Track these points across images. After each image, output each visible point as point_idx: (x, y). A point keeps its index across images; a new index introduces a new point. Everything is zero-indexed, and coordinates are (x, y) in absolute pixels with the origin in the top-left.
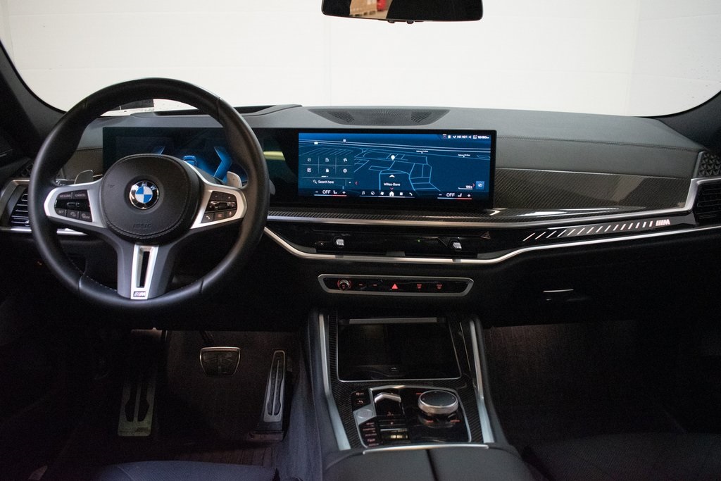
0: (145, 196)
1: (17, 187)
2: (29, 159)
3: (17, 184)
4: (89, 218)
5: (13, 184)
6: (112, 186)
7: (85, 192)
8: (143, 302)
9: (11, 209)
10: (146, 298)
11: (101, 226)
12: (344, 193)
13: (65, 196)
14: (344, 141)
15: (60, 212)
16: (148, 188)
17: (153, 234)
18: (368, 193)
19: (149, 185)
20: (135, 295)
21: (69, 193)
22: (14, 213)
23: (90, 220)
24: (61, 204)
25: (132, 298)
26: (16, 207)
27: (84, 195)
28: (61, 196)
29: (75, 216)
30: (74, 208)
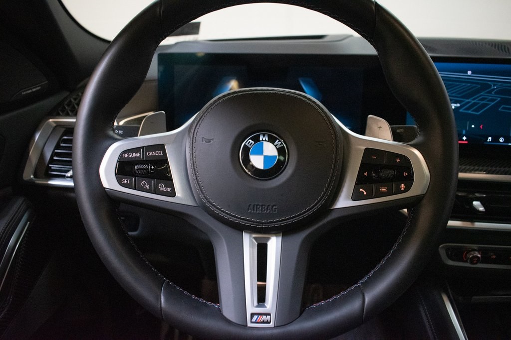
0: (265, 157)
1: (55, 129)
2: (68, 93)
3: (54, 125)
4: (170, 190)
5: (49, 124)
6: (209, 141)
7: (161, 147)
8: (269, 332)
9: (48, 155)
10: (272, 325)
11: (190, 202)
12: (464, 138)
13: (131, 156)
14: (469, 73)
15: (125, 181)
16: (270, 145)
17: (279, 221)
18: (496, 139)
19: (272, 140)
20: (254, 320)
21: (137, 150)
22: (52, 161)
23: (173, 194)
24: (124, 168)
25: (249, 325)
26: (54, 154)
27: (160, 153)
28: (125, 156)
29: (148, 187)
30: (147, 175)
